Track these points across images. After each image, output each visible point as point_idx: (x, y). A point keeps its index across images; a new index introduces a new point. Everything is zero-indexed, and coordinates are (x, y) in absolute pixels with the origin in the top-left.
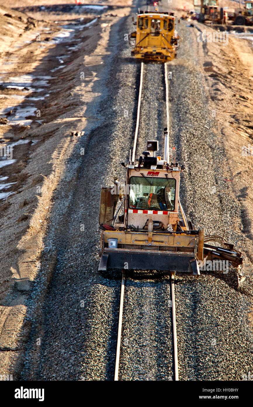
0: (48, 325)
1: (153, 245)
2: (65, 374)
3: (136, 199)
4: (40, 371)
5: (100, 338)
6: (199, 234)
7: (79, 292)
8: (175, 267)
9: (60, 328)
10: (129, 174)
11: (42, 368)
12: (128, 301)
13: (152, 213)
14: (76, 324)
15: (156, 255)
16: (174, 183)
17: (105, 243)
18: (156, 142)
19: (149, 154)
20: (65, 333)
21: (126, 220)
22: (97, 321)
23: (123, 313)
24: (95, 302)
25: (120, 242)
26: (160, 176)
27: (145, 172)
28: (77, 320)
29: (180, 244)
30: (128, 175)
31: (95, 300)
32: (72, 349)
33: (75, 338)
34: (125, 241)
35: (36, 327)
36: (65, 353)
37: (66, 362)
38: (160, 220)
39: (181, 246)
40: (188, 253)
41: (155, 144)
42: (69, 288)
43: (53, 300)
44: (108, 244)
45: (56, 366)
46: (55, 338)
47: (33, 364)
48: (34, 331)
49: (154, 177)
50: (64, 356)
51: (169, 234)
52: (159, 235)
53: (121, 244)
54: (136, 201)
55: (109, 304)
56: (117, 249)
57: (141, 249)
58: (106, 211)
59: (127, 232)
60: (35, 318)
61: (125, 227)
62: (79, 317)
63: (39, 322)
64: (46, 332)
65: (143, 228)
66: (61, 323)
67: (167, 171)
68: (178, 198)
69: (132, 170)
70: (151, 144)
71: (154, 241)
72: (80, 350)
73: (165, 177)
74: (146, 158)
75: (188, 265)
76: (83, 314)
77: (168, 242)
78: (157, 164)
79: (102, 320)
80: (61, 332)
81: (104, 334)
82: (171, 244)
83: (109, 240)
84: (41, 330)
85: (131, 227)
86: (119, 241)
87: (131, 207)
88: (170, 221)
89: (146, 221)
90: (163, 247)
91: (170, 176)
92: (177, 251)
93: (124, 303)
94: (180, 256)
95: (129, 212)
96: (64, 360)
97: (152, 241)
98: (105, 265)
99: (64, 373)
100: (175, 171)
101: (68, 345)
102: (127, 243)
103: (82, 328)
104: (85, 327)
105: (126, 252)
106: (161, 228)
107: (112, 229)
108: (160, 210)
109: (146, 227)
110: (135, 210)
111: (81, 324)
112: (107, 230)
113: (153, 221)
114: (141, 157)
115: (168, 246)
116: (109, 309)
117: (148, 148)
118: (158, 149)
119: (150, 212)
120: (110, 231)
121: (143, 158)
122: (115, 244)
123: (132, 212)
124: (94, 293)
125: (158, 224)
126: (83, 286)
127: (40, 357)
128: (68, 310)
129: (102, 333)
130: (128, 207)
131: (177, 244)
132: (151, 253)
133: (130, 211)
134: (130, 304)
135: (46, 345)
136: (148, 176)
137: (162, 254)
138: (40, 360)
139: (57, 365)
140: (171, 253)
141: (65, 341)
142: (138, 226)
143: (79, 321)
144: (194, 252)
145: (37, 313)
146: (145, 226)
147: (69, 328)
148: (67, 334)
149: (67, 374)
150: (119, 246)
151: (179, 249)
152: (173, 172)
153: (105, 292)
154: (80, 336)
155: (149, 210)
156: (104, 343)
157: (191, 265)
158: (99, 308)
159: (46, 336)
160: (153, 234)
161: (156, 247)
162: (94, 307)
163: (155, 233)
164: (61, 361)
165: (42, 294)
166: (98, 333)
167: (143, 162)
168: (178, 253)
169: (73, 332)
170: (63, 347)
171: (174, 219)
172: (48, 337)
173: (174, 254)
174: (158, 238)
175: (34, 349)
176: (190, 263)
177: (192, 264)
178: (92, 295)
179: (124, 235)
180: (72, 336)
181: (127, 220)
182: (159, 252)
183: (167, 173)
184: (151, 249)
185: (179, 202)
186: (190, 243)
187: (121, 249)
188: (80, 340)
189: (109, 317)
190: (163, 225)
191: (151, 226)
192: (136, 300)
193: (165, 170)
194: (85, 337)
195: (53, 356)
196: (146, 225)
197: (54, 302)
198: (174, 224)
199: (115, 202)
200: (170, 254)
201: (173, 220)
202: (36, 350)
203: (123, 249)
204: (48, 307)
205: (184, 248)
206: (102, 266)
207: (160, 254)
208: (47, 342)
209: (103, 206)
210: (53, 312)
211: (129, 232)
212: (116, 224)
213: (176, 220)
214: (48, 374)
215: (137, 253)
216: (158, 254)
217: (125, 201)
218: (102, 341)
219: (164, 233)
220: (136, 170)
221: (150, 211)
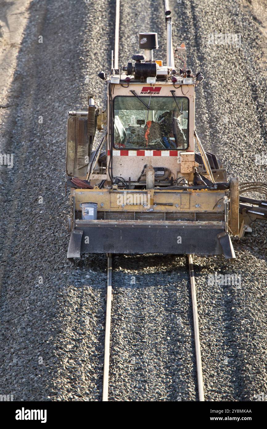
0: (40, 77)
1: (155, 211)
2: (60, 130)
3: (125, 130)
4: (34, 128)
5: (95, 88)
6: (232, 189)
7: (71, 41)
8: (194, 246)
9: (53, 80)
10: (112, 93)
11: (35, 124)
12: (123, 47)
13: (152, 155)
14: (70, 75)
15: (162, 229)
16: (185, 106)
17: (76, 211)
18: (154, 35)
19: (142, 58)
20: (59, 85)
21: (109, 168)
22: (91, 71)
23: (119, 60)
24: (88, 50)
25: (102, 207)
26: (162, 93)
27: (138, 88)
28: (70, 71)
29: (200, 207)
30: (110, 95)
31: (88, 49)
32: (66, 102)
33: (69, 90)
34: (109, 205)
35: (27, 81)
36: (59, 107)
37: (60, 116)
38: (166, 166)
39: (202, 210)
40: (215, 223)
41: (151, 38)
42: (61, 38)
43: (44, 51)
44: (81, 212)
45: (50, 122)
46: (48, 91)
47: (25, 120)
48: (26, 85)
49: (153, 95)
50: (58, 110)
51: (181, 191)
52: (164, 193)
53: (103, 212)
54: (124, 134)
55: (103, 52)
56: (96, 221)
57: (136, 219)
58: (76, 152)
59: (111, 190)
60: (26, 71)
61: (109, 179)
62: (72, 67)
63: (31, 75)
64: (39, 85)
65: (139, 180)
66: (54, 75)
67: (174, 85)
68: (193, 128)
69: (116, 86)
70: (145, 39)
71: (158, 204)
72: (75, 102)
73: (171, 95)
74: (138, 65)
75: (216, 243)
76: (76, 64)
77: (181, 204)
78: (157, 73)
79: (97, 69)
80: (53, 84)
81: (100, 84)
82: (186, 207)
83: (83, 206)
84: (32, 84)
85: (118, 181)
86: (98, 206)
87: (116, 146)
88: (182, 167)
89: (142, 168)
90: (172, 213)
91: (178, 93)
92: (197, 220)
93: (120, 50)
94: (200, 229)
95: (113, 154)
96: (59, 114)
97: (154, 204)
98: (77, 250)
99: (59, 128)
100: (187, 85)
101: (62, 98)
102: (113, 210)
103: (76, 79)
104: (80, 78)
105: (112, 225)
106: (167, 178)
107: (87, 185)
108: (165, 150)
109: (142, 178)
110: (124, 152)
111: (74, 75)
112: (80, 188)
113: (154, 168)
114: (130, 64)
115: (182, 210)
116: (103, 57)
117: (141, 45)
118: (157, 46)
119: (149, 153)
120: (83, 190)
121: (133, 65)
122: (93, 211)
123: (119, 155)
124: (87, 42)
125: (163, 173)
126: (75, 35)
127: (32, 113)
128: (60, 60)
129: (97, 83)
130: (113, 147)
131: (196, 207)
132: (154, 226)
133: (116, 153)
134: (125, 51)
135: (39, 99)
136: (143, 95)
137: (171, 226)
138: (32, 116)
139: (51, 120)
140: (186, 223)
141: (59, 94)
142: (130, 178)
143: (73, 71)
144: (224, 220)
145: (28, 65)
146: (141, 176)
147: (62, 79)
148: (60, 86)
149: (62, 129)
150: (100, 215)
151: (199, 216)
152: (183, 87)
153: (99, 40)
154: (75, 87)
155: (147, 149)
156: (100, 93)
157: (220, 244)
158: (93, 57)
159: (39, 89)
160: (155, 192)
161: (162, 214)
162: (88, 56)
163: (159, 191)
164: (55, 115)
165: (32, 46)
166: (93, 83)
167: (134, 71)
168: (198, 223)
169: (66, 84)
170: (57, 100)
171: (188, 163)
172: (40, 90)
173: (192, 226)
174: (163, 199)
175: (27, 104)
176: (219, 239)
177: (222, 241)
178: (85, 43)
179: (107, 196)
180: (66, 88)
181: (112, 168)
182: (167, 223)
183: (173, 89)
184: (153, 217)
185: (195, 135)
186: (216, 205)
187: (103, 221)
188: (74, 92)
189: (103, 66)
190: (170, 173)
191: (150, 178)
192: (132, 46)
193: (170, 83)
194: (79, 88)
195: (46, 111)
196: (144, 174)
197: (46, 53)
198: (189, 172)
199: (91, 137)
200: (185, 226)
201: (186, 166)
202: (28, 105)
203: (106, 221)
204: (40, 59)
205: (208, 213)
206: (74, 251)
207: (168, 226)
208: (40, 96)
209: (71, 144)
210: (45, 64)
211: (116, 189)
212: (93, 175)
213: (192, 166)
214: (42, 130)
215: (130, 225)
216: (165, 226)
217: (106, 136)
218: (98, 91)
219: (173, 189)
220: (122, 85)
221: (149, 151)
